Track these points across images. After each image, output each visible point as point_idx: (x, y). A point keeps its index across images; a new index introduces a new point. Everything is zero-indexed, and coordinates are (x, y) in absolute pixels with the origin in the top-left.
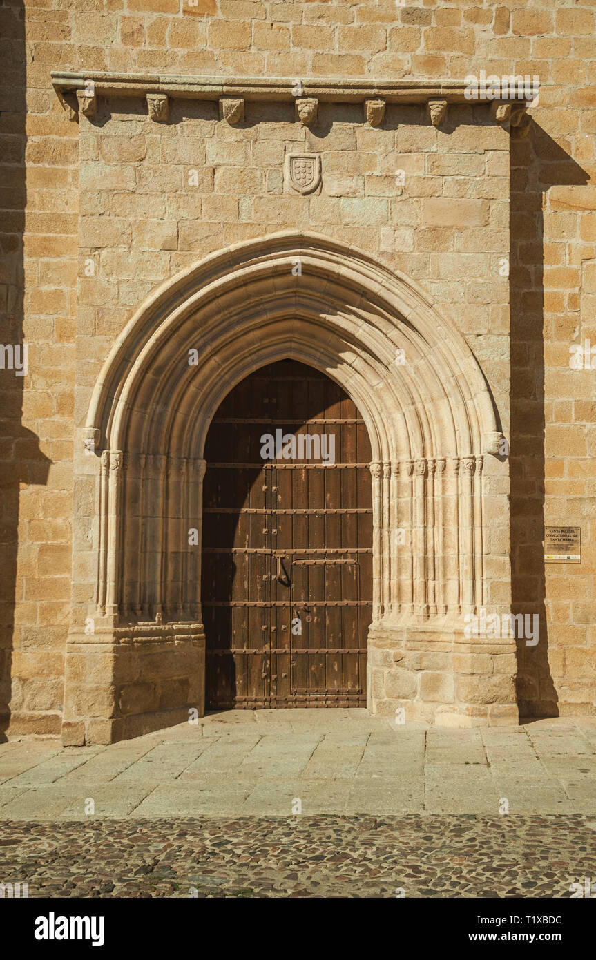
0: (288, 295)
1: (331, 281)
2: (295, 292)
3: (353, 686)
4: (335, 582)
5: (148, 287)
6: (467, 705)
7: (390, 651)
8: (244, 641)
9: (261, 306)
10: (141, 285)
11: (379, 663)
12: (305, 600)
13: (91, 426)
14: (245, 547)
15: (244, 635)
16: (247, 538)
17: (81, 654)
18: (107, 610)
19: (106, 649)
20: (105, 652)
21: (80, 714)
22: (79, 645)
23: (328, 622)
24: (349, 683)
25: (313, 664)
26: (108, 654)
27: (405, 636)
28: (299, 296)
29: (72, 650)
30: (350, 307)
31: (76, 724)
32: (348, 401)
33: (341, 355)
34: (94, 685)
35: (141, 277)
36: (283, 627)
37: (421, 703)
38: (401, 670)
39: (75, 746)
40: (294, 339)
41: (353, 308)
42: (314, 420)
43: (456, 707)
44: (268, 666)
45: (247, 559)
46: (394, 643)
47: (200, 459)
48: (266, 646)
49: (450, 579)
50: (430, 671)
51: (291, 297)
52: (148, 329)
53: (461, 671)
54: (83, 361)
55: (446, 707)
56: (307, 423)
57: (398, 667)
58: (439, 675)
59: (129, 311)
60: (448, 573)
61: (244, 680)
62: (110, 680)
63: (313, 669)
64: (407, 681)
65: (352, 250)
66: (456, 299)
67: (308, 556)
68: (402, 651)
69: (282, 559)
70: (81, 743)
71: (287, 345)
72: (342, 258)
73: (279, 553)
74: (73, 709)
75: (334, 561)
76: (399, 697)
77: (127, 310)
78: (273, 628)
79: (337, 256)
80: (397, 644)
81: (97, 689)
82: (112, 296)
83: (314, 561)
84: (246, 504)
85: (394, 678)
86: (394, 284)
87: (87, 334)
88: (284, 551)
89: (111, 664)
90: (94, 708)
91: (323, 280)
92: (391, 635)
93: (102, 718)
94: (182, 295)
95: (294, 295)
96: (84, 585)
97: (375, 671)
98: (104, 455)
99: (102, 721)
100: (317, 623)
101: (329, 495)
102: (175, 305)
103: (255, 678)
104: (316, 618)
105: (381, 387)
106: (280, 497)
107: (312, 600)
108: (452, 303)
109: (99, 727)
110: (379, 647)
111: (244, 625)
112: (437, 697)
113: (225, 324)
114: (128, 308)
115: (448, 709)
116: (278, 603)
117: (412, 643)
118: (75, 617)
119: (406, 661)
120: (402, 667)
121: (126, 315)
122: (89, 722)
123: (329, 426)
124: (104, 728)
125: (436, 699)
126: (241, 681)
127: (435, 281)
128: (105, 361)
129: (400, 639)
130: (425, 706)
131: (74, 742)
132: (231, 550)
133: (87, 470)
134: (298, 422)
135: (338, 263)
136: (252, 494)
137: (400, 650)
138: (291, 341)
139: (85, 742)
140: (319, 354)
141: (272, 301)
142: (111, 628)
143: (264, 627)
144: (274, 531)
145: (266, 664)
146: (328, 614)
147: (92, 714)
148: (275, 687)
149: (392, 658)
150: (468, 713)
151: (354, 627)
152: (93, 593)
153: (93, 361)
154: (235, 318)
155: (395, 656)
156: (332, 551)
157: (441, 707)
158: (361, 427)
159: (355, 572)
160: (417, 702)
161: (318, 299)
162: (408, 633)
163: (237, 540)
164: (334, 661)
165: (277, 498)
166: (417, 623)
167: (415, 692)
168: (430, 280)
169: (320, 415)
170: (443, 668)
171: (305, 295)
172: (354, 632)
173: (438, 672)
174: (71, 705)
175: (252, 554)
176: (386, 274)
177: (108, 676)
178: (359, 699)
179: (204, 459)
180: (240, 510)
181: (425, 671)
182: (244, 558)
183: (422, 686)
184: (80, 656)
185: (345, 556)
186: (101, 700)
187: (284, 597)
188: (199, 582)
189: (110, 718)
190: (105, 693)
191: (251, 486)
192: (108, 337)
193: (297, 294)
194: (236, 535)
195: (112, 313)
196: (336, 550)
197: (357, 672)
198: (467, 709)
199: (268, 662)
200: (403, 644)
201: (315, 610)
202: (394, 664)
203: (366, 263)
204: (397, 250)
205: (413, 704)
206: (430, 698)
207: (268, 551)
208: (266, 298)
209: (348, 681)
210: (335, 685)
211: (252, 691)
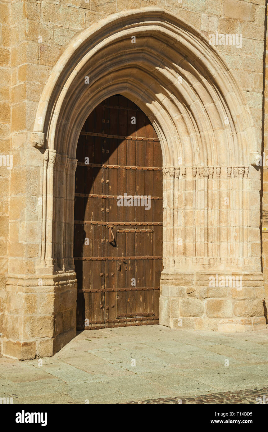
0: (139, 51)
1: (169, 46)
2: (143, 50)
3: (150, 311)
4: (140, 244)
5: (72, 34)
6: (241, 318)
7: (184, 287)
8: (90, 284)
9: (124, 57)
10: (67, 31)
11: (176, 295)
12: (124, 256)
13: (41, 131)
14: (91, 220)
15: (90, 279)
16: (92, 214)
17: (34, 294)
18: (47, 262)
19: (49, 290)
20: (49, 292)
21: (33, 337)
22: (32, 287)
23: (136, 270)
24: (148, 309)
25: (128, 298)
26: (50, 293)
27: (195, 278)
28: (145, 53)
29: (28, 291)
30: (175, 65)
31: (30, 344)
32: (149, 126)
33: (157, 95)
34: (42, 315)
35: (68, 26)
36: (112, 274)
37: (207, 319)
38: (191, 299)
39: (30, 359)
40: (129, 82)
41: (176, 66)
42: (131, 137)
43: (234, 320)
44: (103, 300)
45: (92, 228)
46: (187, 282)
47: (75, 159)
48: (102, 286)
49: (222, 242)
50: (214, 299)
51: (140, 53)
52: (72, 64)
53: (238, 298)
54: (31, 82)
55: (226, 320)
56: (127, 138)
57: (189, 297)
58: (221, 300)
59: (60, 49)
60: (221, 238)
61: (90, 310)
62: (53, 311)
63: (128, 301)
64: (197, 306)
65: (190, 27)
66: (238, 67)
67: (125, 227)
68: (194, 287)
69: (112, 228)
70: (34, 357)
71: (124, 85)
72: (181, 31)
73: (110, 224)
74: (29, 332)
75: (140, 230)
76: (190, 316)
77: (59, 49)
78: (107, 275)
79: (179, 29)
80: (189, 283)
81: (44, 318)
82: (49, 37)
83: (130, 230)
84: (92, 191)
85: (187, 304)
86: (208, 53)
87: (34, 63)
88: (113, 223)
89: (53, 300)
90: (42, 331)
91: (164, 44)
92: (185, 277)
93: (48, 338)
94: (92, 43)
95: (142, 51)
96: (33, 245)
97: (173, 300)
98: (46, 153)
99: (47, 341)
100: (131, 271)
101: (138, 187)
102: (88, 49)
103: (96, 309)
104: (130, 267)
105: (177, 118)
106: (110, 187)
107: (128, 255)
108: (236, 69)
109: (45, 344)
110: (176, 285)
111: (90, 273)
112: (220, 314)
113: (103, 66)
114: (59, 47)
115: (227, 321)
116: (109, 258)
117: (201, 282)
118: (28, 268)
119: (196, 293)
120: (193, 296)
121: (58, 53)
122: (39, 341)
123: (139, 141)
124: (49, 345)
125: (219, 316)
126: (88, 311)
127: (228, 54)
128: (45, 84)
129: (191, 279)
130: (211, 320)
131: (29, 357)
132: (83, 222)
133: (35, 162)
134: (121, 137)
135: (179, 34)
136: (95, 185)
137: (191, 286)
138: (126, 82)
139: (36, 356)
140: (142, 93)
141: (130, 54)
142: (51, 274)
143: (102, 274)
144: (107, 209)
145: (102, 298)
146: (137, 265)
147: (40, 335)
148: (108, 314)
149: (185, 292)
150: (242, 323)
151: (151, 273)
152: (38, 250)
153: (38, 83)
154: (109, 63)
155: (188, 290)
156: (139, 223)
157: (222, 321)
158: (157, 143)
159: (151, 237)
160: (204, 318)
161: (155, 56)
162: (197, 275)
163: (86, 215)
164: (140, 295)
165: (109, 188)
166: (203, 269)
167: (202, 312)
168: (225, 53)
169: (134, 134)
170: (224, 296)
171: (148, 53)
172: (151, 276)
173: (220, 299)
174: (27, 330)
175: (95, 225)
176: (204, 45)
177: (51, 309)
178: (154, 319)
179: (77, 158)
180: (88, 195)
181: (210, 299)
182: (90, 228)
183: (207, 308)
184: (33, 295)
185: (146, 226)
186: (46, 326)
187: (113, 254)
188: (73, 243)
189: (52, 338)
190: (49, 320)
191: (95, 178)
192: (47, 67)
193: (144, 51)
194: (86, 211)
195: (49, 49)
196: (142, 223)
197: (152, 302)
198: (242, 321)
199: (103, 297)
200: (194, 282)
201: (129, 262)
202: (187, 296)
203: (195, 37)
204: (210, 31)
205: (201, 319)
206: (215, 315)
207: (104, 223)
208: (127, 52)
209: (147, 308)
210: (140, 310)
211: (94, 318)
